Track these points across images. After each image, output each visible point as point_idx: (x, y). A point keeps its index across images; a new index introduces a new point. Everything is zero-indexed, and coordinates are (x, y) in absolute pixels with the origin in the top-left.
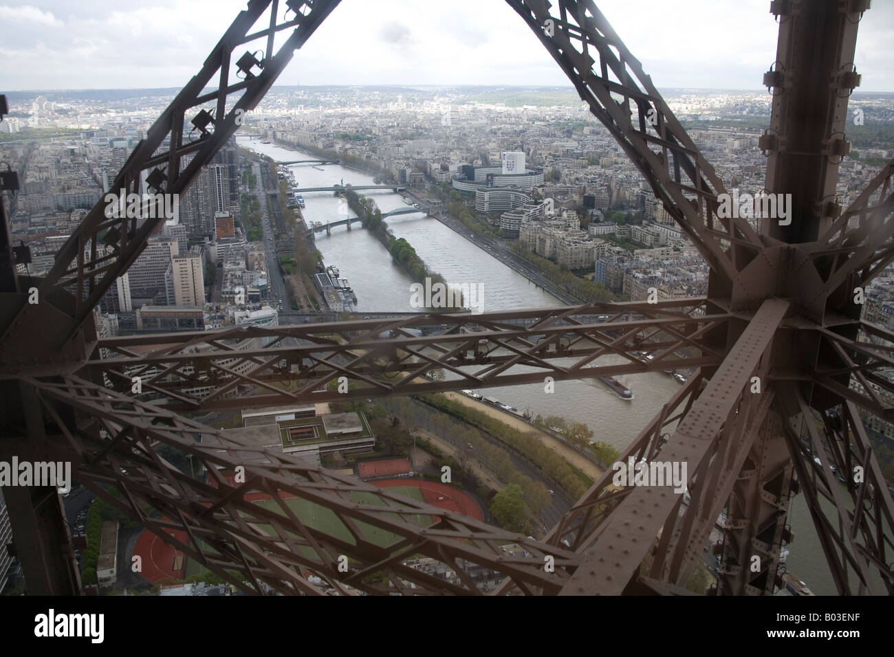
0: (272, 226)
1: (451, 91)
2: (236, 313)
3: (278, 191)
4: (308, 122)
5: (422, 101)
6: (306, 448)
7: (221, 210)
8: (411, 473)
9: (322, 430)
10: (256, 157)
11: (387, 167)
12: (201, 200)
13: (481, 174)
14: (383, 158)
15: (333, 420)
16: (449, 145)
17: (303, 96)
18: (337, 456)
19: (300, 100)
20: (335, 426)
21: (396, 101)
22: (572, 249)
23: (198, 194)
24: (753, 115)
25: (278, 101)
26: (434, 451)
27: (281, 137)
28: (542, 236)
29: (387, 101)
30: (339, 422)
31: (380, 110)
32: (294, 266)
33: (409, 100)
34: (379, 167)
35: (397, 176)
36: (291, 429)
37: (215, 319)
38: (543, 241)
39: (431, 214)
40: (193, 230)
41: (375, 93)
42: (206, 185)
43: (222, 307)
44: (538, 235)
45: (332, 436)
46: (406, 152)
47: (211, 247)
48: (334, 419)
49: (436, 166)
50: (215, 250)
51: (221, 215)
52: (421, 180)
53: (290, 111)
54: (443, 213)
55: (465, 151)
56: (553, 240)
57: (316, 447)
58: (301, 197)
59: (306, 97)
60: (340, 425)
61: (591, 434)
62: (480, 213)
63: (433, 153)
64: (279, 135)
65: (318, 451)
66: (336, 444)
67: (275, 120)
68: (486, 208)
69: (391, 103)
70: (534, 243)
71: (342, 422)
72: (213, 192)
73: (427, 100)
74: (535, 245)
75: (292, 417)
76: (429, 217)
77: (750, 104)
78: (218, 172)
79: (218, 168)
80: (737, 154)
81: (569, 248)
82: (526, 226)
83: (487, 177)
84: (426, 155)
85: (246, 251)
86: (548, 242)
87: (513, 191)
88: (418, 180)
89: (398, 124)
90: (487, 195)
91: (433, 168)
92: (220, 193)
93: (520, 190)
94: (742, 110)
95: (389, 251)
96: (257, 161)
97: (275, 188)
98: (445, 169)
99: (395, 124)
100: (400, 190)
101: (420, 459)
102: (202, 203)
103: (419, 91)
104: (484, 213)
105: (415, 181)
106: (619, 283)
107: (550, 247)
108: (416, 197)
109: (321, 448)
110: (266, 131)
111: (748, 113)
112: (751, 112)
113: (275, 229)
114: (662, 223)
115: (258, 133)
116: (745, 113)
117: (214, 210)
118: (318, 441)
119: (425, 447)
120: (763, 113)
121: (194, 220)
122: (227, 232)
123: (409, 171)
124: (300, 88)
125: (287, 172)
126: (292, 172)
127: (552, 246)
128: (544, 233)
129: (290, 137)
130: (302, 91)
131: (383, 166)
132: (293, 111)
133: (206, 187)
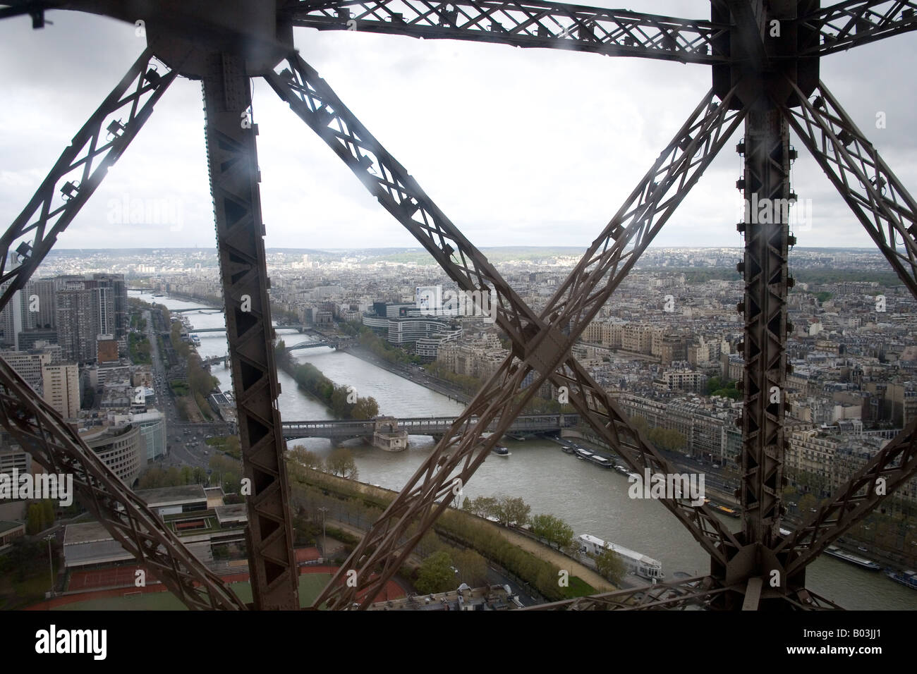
0: (162, 359)
1: (360, 252)
2: (116, 416)
3: (170, 332)
4: (205, 277)
5: (329, 262)
6: (194, 539)
7: (104, 333)
8: (321, 560)
9: (215, 521)
10: (146, 306)
11: (292, 310)
12: (82, 323)
13: (393, 310)
14: (287, 302)
15: (227, 510)
16: (359, 291)
17: (200, 257)
18: (232, 548)
19: (197, 260)
20: (231, 515)
21: (302, 261)
22: (494, 363)
23: (78, 316)
24: (673, 267)
25: (172, 261)
26: (347, 538)
27: (175, 290)
28: (462, 355)
29: (291, 262)
30: (234, 511)
31: (284, 268)
32: (187, 389)
33: (315, 260)
34: (283, 311)
35: (303, 317)
36: (177, 523)
37: (92, 425)
38: (462, 360)
39: (339, 348)
40: (71, 357)
41: (279, 254)
42: (88, 306)
43: (100, 414)
44: (457, 355)
45: (226, 526)
46: (312, 297)
47: (91, 371)
48: (229, 509)
49: (345, 306)
50: (95, 374)
51: (104, 338)
52: (329, 319)
53: (186, 270)
54: (352, 346)
55: (376, 296)
56: (473, 358)
57: (207, 537)
58: (196, 336)
59: (204, 258)
60: (236, 513)
61: (528, 509)
62: (393, 344)
63: (342, 298)
64: (173, 288)
65: (209, 543)
66: (231, 533)
67: (169, 276)
68: (400, 339)
69: (296, 263)
70: (453, 365)
71: (238, 511)
72: (96, 315)
73: (334, 260)
74: (454, 367)
75: (179, 510)
76: (338, 351)
77: (669, 257)
78: (102, 295)
79: (102, 290)
80: (660, 290)
81: (492, 362)
82: (443, 347)
83: (400, 311)
84: (334, 298)
85: (132, 373)
86: (468, 361)
87: (429, 320)
88: (325, 319)
89: (303, 278)
90: (400, 325)
91: (342, 309)
92: (103, 318)
93: (436, 319)
94: (661, 262)
95: (293, 378)
96: (148, 310)
97: (167, 330)
98: (354, 308)
99: (301, 277)
100: (306, 330)
101: (331, 548)
102: (83, 326)
103: (327, 253)
104: (397, 345)
105: (322, 320)
106: (547, 392)
107: (471, 365)
108: (323, 335)
109: (213, 539)
110: (159, 284)
111: (668, 265)
112: (671, 264)
113: (165, 361)
114: (588, 342)
115: (150, 287)
116: (664, 265)
117: (97, 331)
118: (210, 531)
119: (337, 536)
120: (683, 265)
121: (72, 346)
122: (109, 356)
123: (315, 310)
124: (197, 250)
125: (181, 318)
126: (186, 318)
127: (473, 365)
128: (463, 352)
129: (186, 289)
130: (200, 253)
131: (287, 310)
132: (189, 270)
133: (87, 308)
